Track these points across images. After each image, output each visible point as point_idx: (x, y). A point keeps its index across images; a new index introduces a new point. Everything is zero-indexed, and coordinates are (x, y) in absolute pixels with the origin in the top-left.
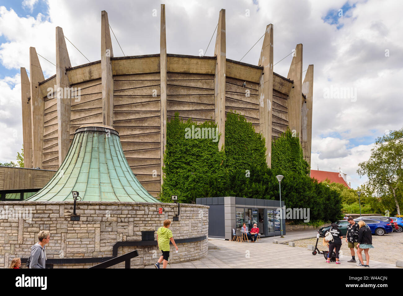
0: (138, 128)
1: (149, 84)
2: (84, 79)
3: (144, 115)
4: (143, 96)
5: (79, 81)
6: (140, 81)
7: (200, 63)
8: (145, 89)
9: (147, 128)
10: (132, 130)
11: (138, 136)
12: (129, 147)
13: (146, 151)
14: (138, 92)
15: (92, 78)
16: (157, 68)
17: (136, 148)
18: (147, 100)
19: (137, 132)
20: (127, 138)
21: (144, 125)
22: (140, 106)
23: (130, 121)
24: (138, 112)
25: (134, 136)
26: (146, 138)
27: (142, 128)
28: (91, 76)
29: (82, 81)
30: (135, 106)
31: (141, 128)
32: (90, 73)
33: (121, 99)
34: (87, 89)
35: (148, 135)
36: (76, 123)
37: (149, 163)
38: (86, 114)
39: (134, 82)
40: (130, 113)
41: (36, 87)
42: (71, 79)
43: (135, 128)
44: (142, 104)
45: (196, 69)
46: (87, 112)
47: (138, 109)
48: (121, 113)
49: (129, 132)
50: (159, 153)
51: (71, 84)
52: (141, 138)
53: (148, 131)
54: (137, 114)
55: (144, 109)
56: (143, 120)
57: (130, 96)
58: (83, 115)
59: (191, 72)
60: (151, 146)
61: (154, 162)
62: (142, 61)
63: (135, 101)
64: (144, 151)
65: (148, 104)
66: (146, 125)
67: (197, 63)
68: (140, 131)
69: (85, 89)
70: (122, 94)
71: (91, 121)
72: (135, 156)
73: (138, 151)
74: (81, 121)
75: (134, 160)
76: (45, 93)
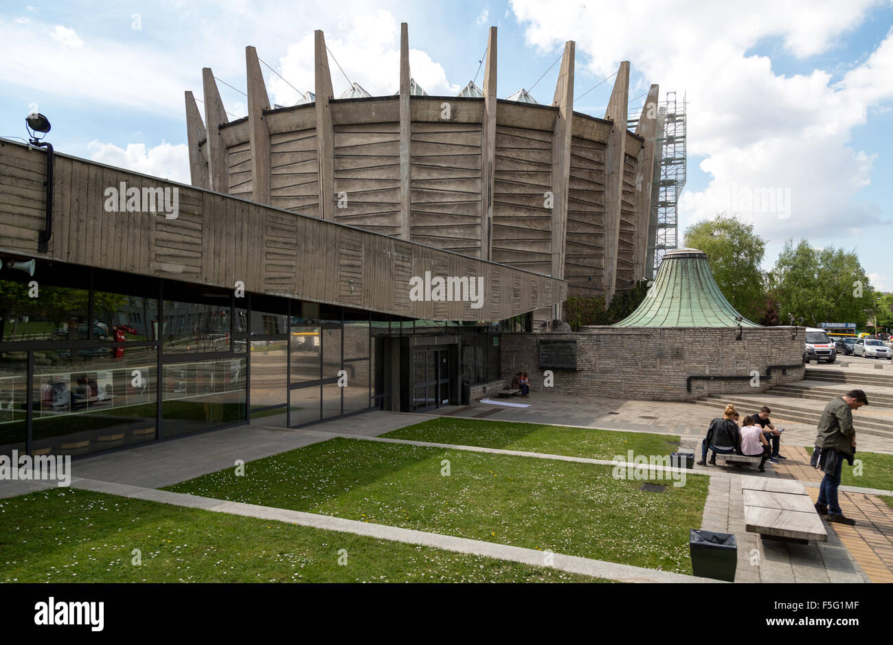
1: (537, 146)
2: (440, 117)
4: (530, 163)
5: (430, 120)
6: (527, 140)
7: (596, 126)
8: (533, 152)
9: (534, 209)
10: (516, 210)
11: (524, 219)
12: (511, 234)
13: (534, 242)
14: (523, 156)
15: (455, 120)
16: (550, 125)
17: (521, 236)
18: (535, 169)
19: (522, 214)
20: (509, 221)
21: (531, 204)
23: (513, 196)
24: (523, 185)
25: (519, 219)
26: (534, 224)
27: (529, 208)
28: (455, 117)
29: (437, 120)
30: (520, 176)
33: (502, 161)
34: (443, 134)
35: (536, 219)
36: (422, 186)
37: (537, 259)
38: (441, 175)
39: (518, 138)
40: (513, 184)
42: (416, 112)
43: (520, 208)
44: (529, 174)
45: (591, 134)
46: (443, 172)
47: (524, 180)
48: (503, 183)
49: (511, 213)
50: (550, 245)
51: (414, 120)
52: (528, 223)
53: (535, 214)
54: (522, 188)
55: (531, 181)
56: (530, 198)
57: (513, 160)
58: (435, 175)
60: (540, 235)
61: (544, 259)
62: (534, 111)
63: (519, 167)
65: (536, 175)
66: (534, 204)
67: (593, 127)
68: (526, 212)
69: (438, 134)
70: (504, 154)
71: (452, 187)
72: (520, 248)
73: (524, 242)
74: (432, 184)
75: (518, 253)
76: (341, 119)
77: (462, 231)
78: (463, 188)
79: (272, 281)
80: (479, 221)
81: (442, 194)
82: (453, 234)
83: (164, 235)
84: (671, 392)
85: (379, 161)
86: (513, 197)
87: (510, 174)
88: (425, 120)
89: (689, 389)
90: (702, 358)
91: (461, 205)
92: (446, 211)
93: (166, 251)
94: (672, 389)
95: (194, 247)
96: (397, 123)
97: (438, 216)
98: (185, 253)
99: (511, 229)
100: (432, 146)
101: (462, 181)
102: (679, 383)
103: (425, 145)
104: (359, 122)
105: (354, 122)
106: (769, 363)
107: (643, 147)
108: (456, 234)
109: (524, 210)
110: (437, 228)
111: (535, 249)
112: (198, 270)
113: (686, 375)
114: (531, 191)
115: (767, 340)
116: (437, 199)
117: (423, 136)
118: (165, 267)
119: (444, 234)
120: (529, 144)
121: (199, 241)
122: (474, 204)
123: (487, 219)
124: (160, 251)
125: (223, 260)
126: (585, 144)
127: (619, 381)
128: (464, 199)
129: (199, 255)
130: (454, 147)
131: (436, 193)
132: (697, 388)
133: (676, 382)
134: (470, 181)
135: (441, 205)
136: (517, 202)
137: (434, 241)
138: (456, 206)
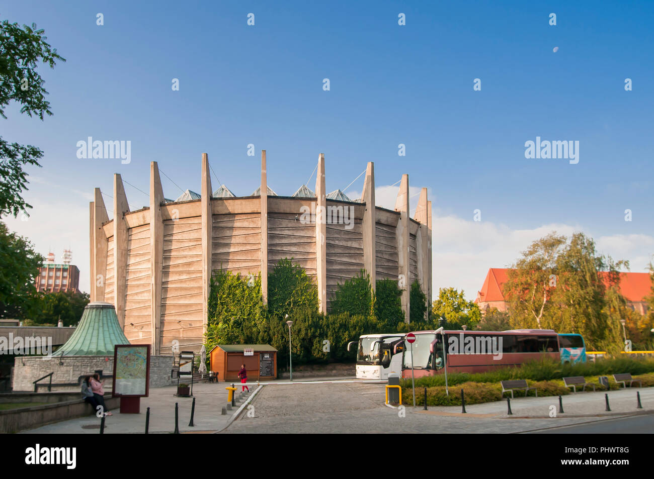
0: (185, 273)
2: (139, 223)
3: (190, 259)
4: (190, 240)
5: (135, 225)
6: (188, 225)
7: (244, 203)
9: (193, 272)
11: (185, 281)
12: (176, 292)
13: (192, 296)
14: (186, 236)
15: (145, 223)
17: (183, 293)
18: (195, 243)
19: (184, 277)
21: (190, 269)
22: (187, 250)
24: (185, 257)
25: (181, 281)
26: (192, 283)
27: (189, 273)
28: (145, 221)
29: (137, 225)
30: (183, 250)
31: (188, 273)
32: (144, 218)
33: (170, 243)
34: (142, 233)
35: (193, 279)
38: (140, 259)
39: (182, 225)
40: (178, 257)
41: (100, 229)
42: (128, 223)
43: (182, 273)
44: (190, 248)
45: (241, 209)
46: (141, 257)
47: (186, 253)
49: (177, 277)
50: (201, 298)
51: (128, 228)
52: (188, 283)
53: (194, 276)
54: (184, 259)
55: (191, 253)
56: (189, 265)
57: (180, 240)
59: (236, 213)
60: (196, 290)
61: (197, 308)
63: (182, 245)
64: (190, 297)
65: (195, 247)
66: (192, 269)
67: (241, 204)
68: (186, 276)
69: (140, 233)
70: (171, 238)
72: (182, 302)
73: (184, 297)
74: (136, 265)
75: (181, 306)
81: (140, 271)
82: (144, 296)
86: (178, 266)
92: (141, 282)
97: (138, 286)
99: (176, 289)
109: (185, 274)
110: (137, 294)
114: (190, 260)
116: (138, 275)
119: (140, 297)
131: (137, 271)
135: (139, 279)
136: (180, 269)
137: (134, 303)
138: (146, 278)
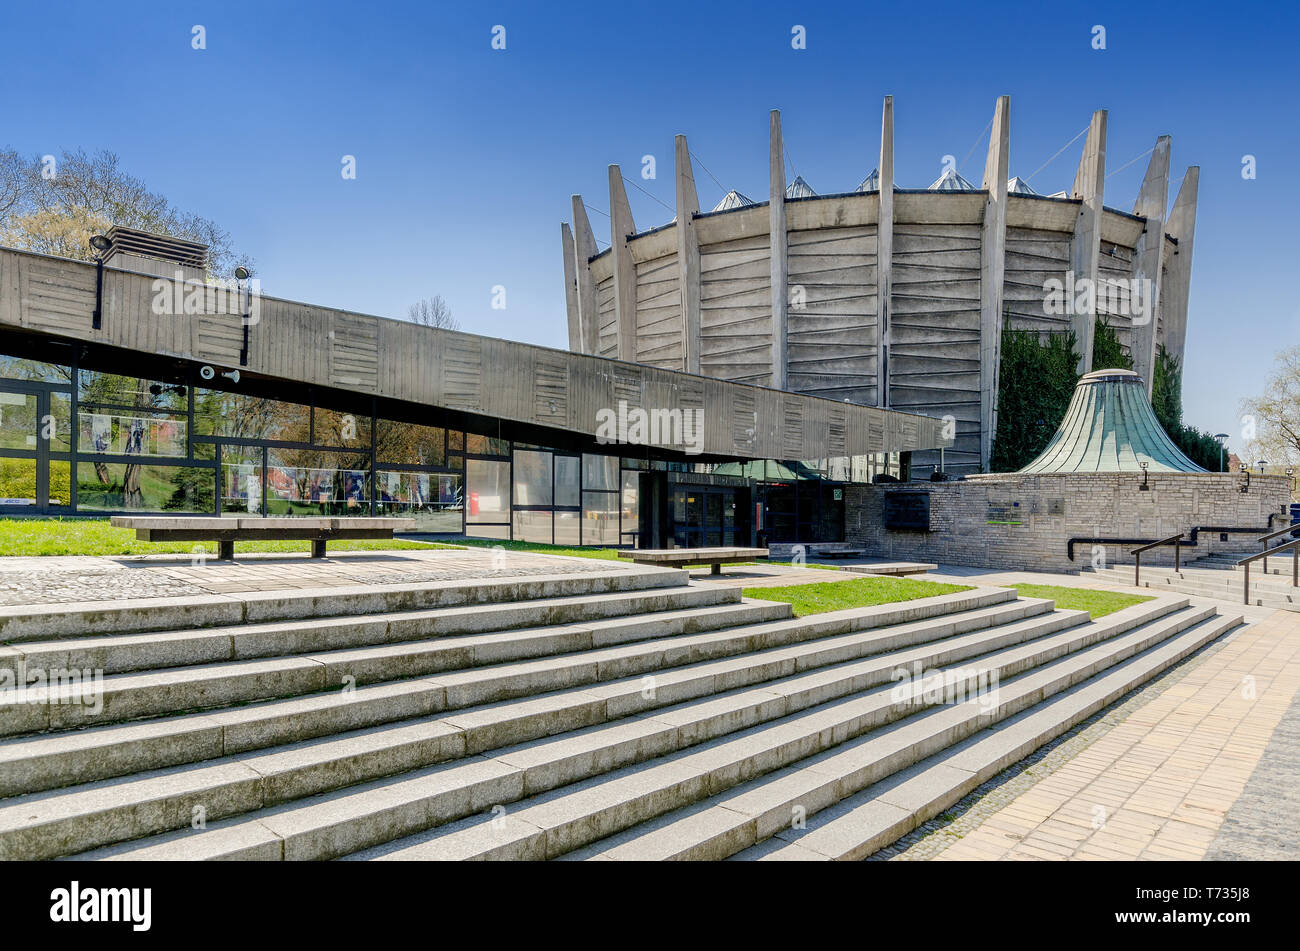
0: (938, 331)
1: (958, 245)
2: (823, 222)
3: (949, 306)
4: (947, 270)
5: (810, 227)
8: (952, 254)
9: (955, 331)
10: (927, 334)
11: (938, 346)
12: (920, 366)
13: (954, 376)
14: (937, 260)
15: (842, 223)
16: (978, 215)
17: (935, 369)
18: (956, 276)
19: (936, 338)
20: (918, 349)
21: (948, 326)
22: (941, 288)
23: (922, 316)
24: (938, 300)
25: (930, 346)
26: (953, 350)
27: (946, 331)
28: (841, 220)
29: (818, 226)
30: (933, 288)
31: (943, 332)
32: (840, 213)
33: (903, 270)
34: (827, 243)
35: (956, 345)
37: (958, 398)
38: (827, 295)
39: (930, 238)
40: (922, 300)
42: (792, 219)
43: (933, 331)
44: (947, 285)
45: (1044, 222)
46: (828, 291)
47: (939, 294)
48: (906, 299)
49: (921, 338)
50: (978, 379)
51: (790, 229)
52: (944, 350)
53: (956, 338)
54: (935, 304)
55: (949, 294)
56: (947, 316)
57: (922, 268)
60: (962, 366)
61: (968, 398)
63: (931, 277)
64: (950, 376)
65: (958, 284)
66: (953, 325)
67: (1048, 211)
68: (942, 336)
69: (821, 243)
70: (906, 261)
71: (839, 310)
72: (933, 385)
73: (938, 376)
75: (930, 392)
76: (707, 238)
77: (853, 365)
78: (854, 309)
79: (453, 397)
80: (874, 351)
81: (827, 319)
82: (840, 369)
83: (342, 354)
84: (1048, 559)
85: (750, 283)
87: (916, 287)
88: (805, 227)
89: (1071, 555)
90: (1088, 514)
91: (850, 331)
92: (831, 341)
93: (343, 367)
94: (1049, 557)
95: (370, 365)
96: (767, 236)
97: (822, 348)
98: (361, 369)
99: (920, 360)
100: (813, 259)
101: (852, 299)
102: (1059, 548)
103: (805, 258)
104: (727, 238)
105: (722, 239)
106: (1195, 524)
107: (1145, 231)
108: (845, 369)
109: (938, 333)
110: (820, 362)
111: (955, 385)
112: (375, 383)
113: (1068, 537)
114: (949, 308)
115: (1191, 491)
116: (820, 327)
117: (802, 248)
118: (343, 379)
119: (828, 369)
120: (947, 245)
121: (375, 360)
122: (867, 329)
123: (882, 348)
124: (338, 367)
125: (399, 377)
126: (1037, 236)
127: (983, 545)
128: (855, 323)
129: (375, 371)
130: (840, 258)
131: (819, 319)
132: (1083, 554)
133: (1055, 548)
134: (861, 301)
135: (825, 334)
136: (928, 323)
137: (816, 379)
138: (844, 334)
